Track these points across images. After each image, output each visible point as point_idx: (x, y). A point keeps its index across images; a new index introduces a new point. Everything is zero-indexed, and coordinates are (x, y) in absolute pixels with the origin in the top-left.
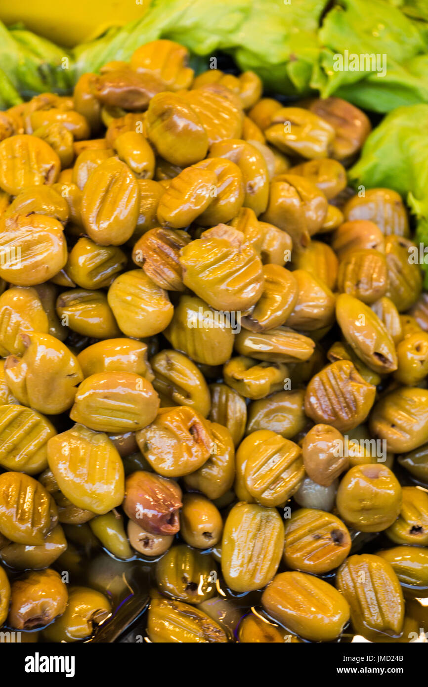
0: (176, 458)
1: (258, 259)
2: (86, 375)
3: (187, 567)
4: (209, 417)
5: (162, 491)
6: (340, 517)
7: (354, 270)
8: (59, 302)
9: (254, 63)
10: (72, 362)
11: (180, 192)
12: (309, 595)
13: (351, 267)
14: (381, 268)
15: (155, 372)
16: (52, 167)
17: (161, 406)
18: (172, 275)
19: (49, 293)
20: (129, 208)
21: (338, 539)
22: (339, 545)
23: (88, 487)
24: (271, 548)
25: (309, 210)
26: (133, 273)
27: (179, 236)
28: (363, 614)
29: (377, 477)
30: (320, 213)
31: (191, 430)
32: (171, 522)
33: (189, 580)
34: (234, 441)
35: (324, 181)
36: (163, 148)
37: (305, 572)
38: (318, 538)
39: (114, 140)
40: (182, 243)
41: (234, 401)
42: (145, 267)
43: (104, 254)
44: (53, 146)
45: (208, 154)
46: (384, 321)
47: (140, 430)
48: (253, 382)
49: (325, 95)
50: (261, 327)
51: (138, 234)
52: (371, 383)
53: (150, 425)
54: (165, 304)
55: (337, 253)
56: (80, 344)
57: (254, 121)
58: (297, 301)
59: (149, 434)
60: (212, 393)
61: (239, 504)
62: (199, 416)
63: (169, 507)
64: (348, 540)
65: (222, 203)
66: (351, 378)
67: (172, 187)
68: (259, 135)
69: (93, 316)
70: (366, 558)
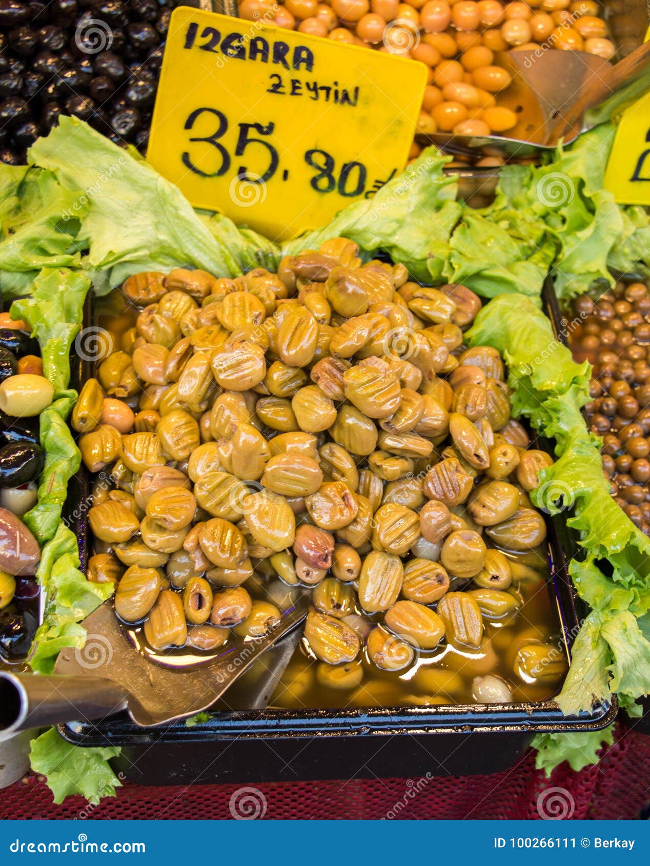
0: (332, 518)
1: (398, 382)
2: (273, 454)
3: (335, 594)
4: (357, 491)
5: (321, 538)
6: (443, 566)
7: (464, 398)
8: (258, 404)
9: (403, 258)
10: (264, 446)
11: (347, 333)
12: (417, 616)
13: (462, 396)
14: (482, 397)
15: (321, 457)
16: (260, 314)
17: (324, 481)
18: (337, 390)
19: (252, 399)
20: (310, 342)
21: (440, 581)
22: (441, 584)
23: (270, 531)
24: (394, 582)
25: (436, 355)
26: (310, 387)
27: (345, 364)
28: (454, 632)
29: (470, 539)
30: (443, 357)
31: (343, 498)
32: (325, 560)
33: (336, 602)
34: (373, 509)
35: (447, 338)
36: (337, 304)
37: (416, 602)
38: (427, 579)
39: (303, 299)
40: (344, 368)
41: (374, 481)
42: (319, 382)
43: (291, 373)
44: (262, 300)
45: (368, 311)
46: (482, 434)
47: (308, 496)
48: (389, 468)
49: (451, 281)
50: (397, 430)
51: (315, 361)
52: (471, 475)
53: (315, 493)
54: (331, 409)
55: (453, 387)
56: (271, 435)
57: (402, 296)
58: (423, 416)
59: (315, 499)
60: (360, 475)
61: (373, 552)
62: (350, 489)
63: (325, 549)
64: (447, 581)
65: (375, 343)
66: (457, 470)
67: (342, 330)
68: (404, 304)
69: (281, 416)
70: (459, 594)
